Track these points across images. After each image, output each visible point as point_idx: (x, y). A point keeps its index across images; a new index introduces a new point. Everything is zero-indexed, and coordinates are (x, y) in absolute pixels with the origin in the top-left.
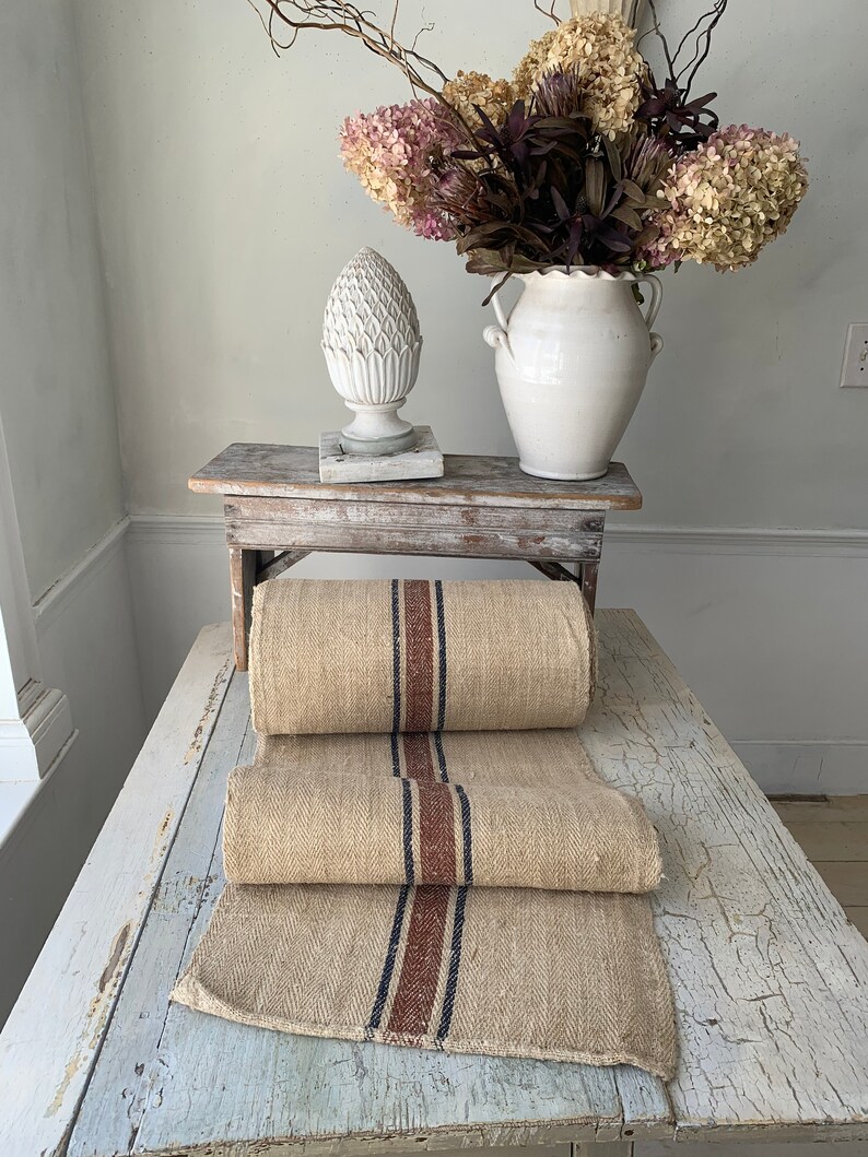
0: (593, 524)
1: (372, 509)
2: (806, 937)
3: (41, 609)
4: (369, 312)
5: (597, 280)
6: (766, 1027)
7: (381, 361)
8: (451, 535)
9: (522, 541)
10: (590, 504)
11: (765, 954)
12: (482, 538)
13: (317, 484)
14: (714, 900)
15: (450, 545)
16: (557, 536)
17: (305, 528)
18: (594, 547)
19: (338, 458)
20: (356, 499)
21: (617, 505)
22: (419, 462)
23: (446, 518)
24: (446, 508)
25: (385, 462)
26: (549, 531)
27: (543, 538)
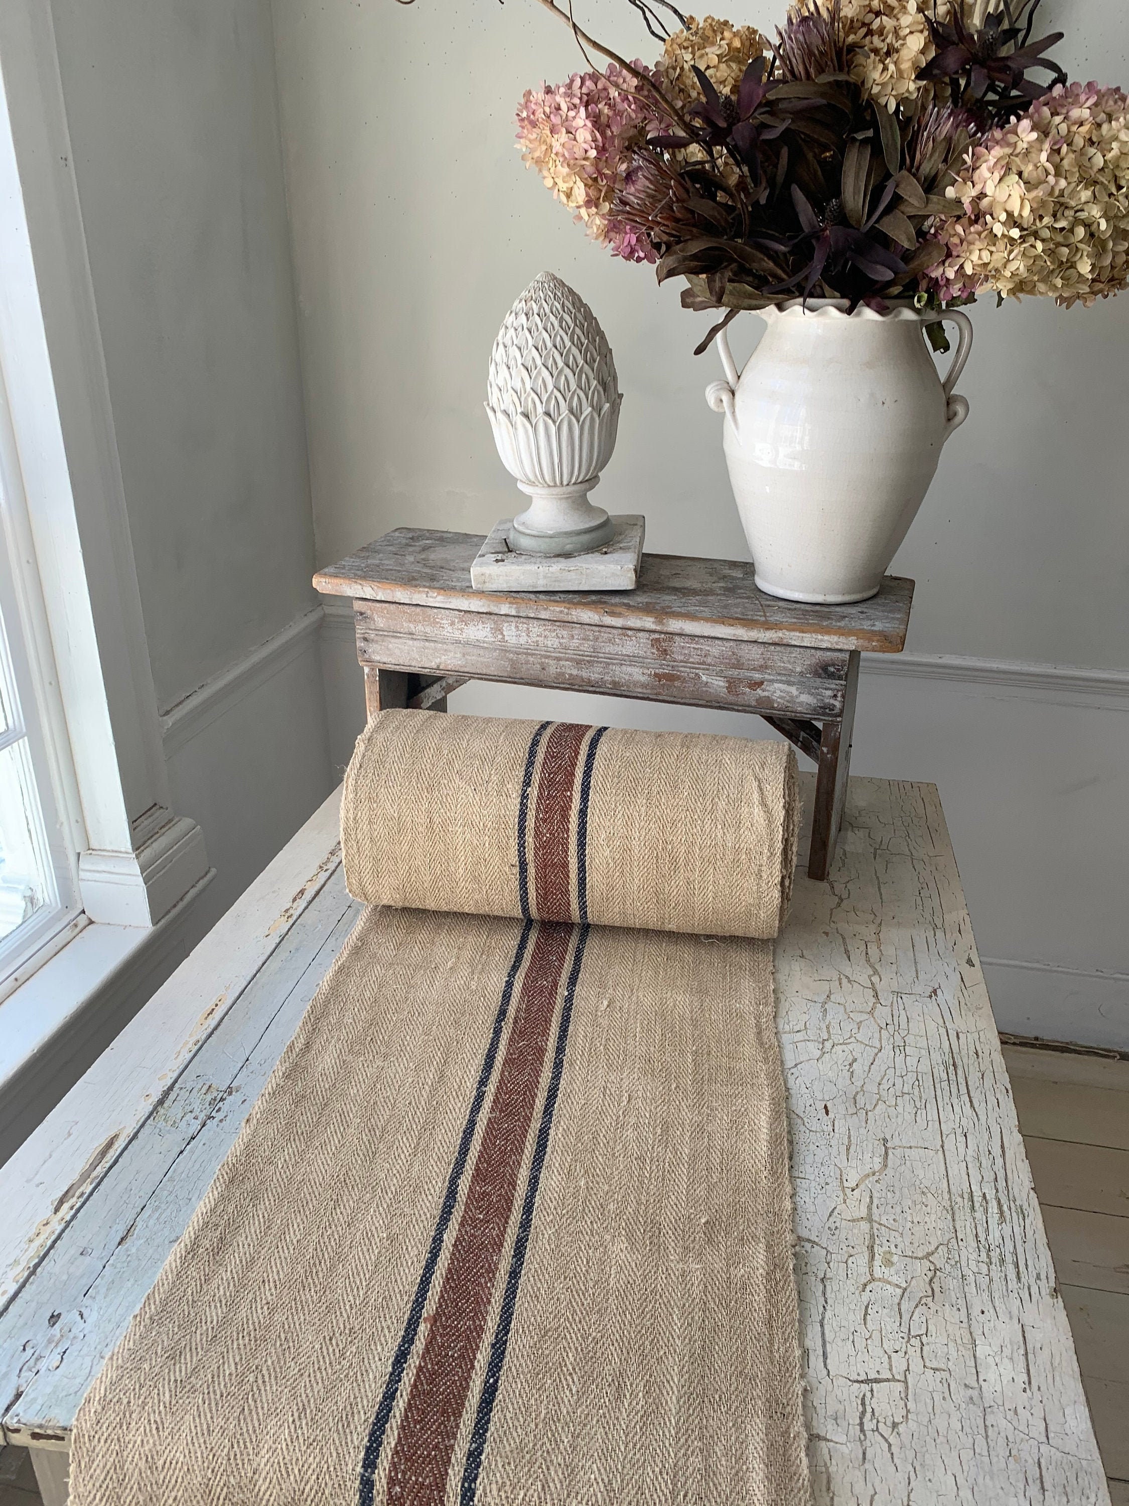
0: (832, 669)
1: (536, 629)
2: (978, 1303)
3: (170, 721)
4: (539, 362)
5: (857, 320)
6: (861, 1424)
7: (553, 429)
8: (637, 670)
9: (732, 684)
10: (827, 640)
11: (906, 1317)
12: (678, 678)
13: (466, 590)
14: (864, 1226)
15: (635, 684)
16: (781, 682)
17: (451, 647)
18: (832, 701)
19: (500, 557)
20: (514, 613)
21: (866, 644)
22: (601, 567)
23: (631, 647)
24: (630, 633)
25: (557, 567)
26: (769, 674)
27: (762, 683)
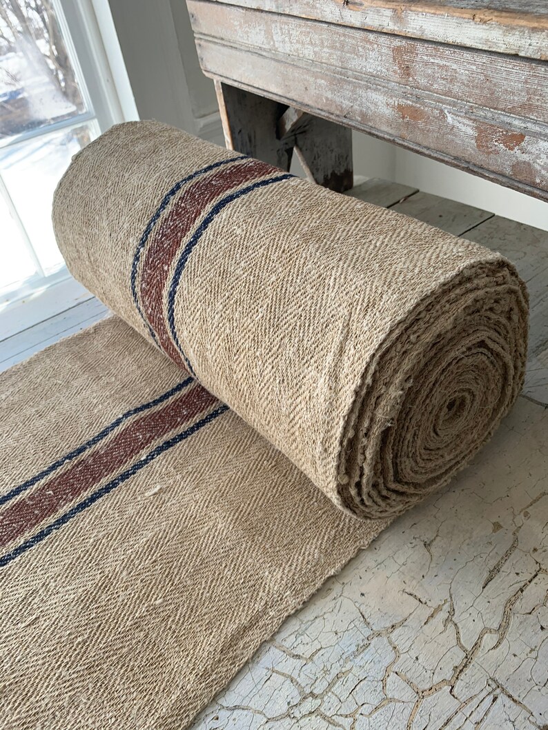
8: (381, 97)
12: (422, 115)
23: (373, 60)
26: (535, 122)
27: (522, 137)
